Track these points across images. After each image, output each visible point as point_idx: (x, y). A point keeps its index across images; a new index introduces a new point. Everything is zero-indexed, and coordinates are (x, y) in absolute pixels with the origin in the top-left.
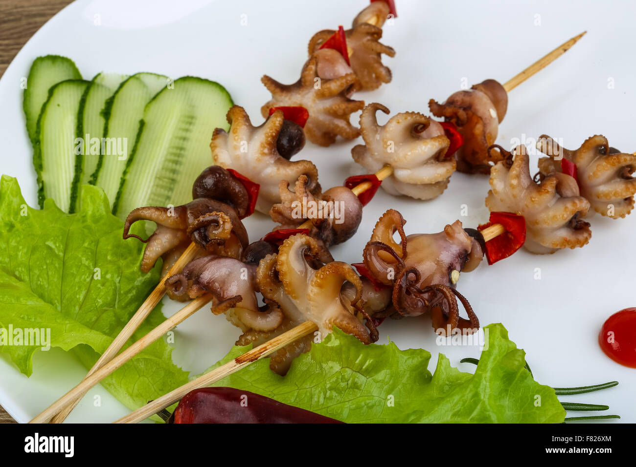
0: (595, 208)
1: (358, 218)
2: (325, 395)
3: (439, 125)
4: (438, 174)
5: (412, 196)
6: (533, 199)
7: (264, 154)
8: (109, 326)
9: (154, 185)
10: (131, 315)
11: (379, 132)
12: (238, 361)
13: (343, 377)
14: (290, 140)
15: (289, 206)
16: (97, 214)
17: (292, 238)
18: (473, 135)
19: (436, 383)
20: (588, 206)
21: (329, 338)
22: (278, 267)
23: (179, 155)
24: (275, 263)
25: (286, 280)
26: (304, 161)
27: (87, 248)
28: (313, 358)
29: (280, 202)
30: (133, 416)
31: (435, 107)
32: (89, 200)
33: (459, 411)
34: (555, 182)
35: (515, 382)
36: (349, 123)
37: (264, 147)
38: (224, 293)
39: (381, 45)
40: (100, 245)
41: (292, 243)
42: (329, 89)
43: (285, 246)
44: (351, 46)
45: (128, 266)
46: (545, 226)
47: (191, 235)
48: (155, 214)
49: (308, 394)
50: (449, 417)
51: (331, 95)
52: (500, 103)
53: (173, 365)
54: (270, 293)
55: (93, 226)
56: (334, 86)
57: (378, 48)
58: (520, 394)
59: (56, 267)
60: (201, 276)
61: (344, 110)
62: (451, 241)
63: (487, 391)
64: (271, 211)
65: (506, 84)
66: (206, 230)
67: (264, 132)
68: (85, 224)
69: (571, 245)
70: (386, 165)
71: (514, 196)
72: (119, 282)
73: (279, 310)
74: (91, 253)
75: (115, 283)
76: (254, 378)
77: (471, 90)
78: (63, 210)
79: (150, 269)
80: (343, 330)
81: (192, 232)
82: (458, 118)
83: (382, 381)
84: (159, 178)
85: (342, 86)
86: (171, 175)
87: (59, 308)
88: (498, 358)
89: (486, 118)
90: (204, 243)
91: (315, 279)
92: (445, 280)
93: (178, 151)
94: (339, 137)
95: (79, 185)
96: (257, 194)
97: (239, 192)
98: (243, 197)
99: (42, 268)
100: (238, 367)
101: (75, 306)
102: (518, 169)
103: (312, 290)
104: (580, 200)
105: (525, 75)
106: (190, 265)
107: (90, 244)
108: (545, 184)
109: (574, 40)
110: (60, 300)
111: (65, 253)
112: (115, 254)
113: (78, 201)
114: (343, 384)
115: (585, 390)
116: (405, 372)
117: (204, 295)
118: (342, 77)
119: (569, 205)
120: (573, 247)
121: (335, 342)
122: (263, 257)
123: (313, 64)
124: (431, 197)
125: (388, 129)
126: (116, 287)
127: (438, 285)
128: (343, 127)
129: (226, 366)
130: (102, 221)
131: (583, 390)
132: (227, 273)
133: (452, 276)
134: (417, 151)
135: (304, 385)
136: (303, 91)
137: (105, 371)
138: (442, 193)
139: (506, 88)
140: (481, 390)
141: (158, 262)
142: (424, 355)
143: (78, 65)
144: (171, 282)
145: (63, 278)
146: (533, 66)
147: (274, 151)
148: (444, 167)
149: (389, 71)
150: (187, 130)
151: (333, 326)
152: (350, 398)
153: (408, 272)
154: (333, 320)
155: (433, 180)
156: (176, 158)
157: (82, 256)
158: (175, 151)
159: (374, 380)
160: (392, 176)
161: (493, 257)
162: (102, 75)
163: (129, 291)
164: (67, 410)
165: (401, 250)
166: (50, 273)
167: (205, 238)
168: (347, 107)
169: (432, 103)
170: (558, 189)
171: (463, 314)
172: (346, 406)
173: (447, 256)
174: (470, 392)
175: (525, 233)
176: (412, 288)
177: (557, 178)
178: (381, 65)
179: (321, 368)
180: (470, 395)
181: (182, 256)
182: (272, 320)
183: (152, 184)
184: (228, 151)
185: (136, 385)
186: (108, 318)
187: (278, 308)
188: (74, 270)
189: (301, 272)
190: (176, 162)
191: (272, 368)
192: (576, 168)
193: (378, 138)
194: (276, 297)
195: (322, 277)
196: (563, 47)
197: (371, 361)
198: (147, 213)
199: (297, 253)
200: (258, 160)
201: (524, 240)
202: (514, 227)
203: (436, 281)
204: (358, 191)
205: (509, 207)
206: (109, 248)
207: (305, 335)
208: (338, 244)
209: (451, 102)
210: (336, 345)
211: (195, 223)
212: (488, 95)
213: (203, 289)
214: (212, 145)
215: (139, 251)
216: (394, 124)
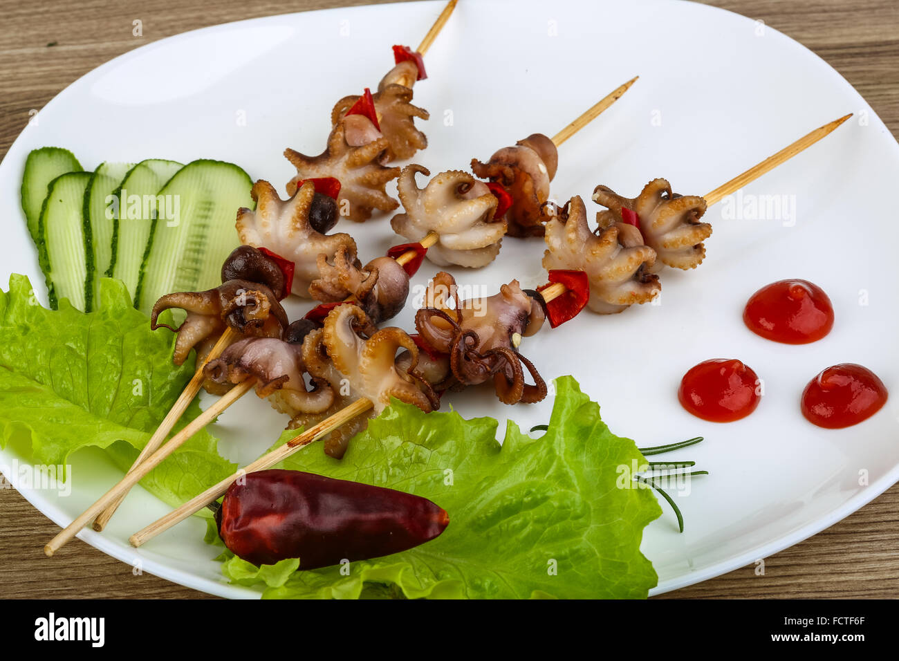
0: (661, 259)
1: (405, 290)
2: (388, 473)
3: (485, 185)
4: (488, 237)
5: (462, 264)
6: (594, 252)
7: (296, 229)
8: (144, 425)
9: (176, 277)
10: (167, 412)
11: (419, 196)
12: (291, 445)
13: (405, 452)
14: (323, 214)
15: (329, 281)
16: (119, 309)
17: (337, 308)
18: (523, 195)
19: (506, 451)
20: (655, 255)
21: (386, 412)
22: (325, 341)
23: (200, 244)
24: (321, 337)
25: (335, 354)
26: (340, 234)
27: (111, 345)
28: (372, 434)
29: (317, 278)
30: (183, 509)
31: (478, 167)
32: (108, 294)
33: (534, 470)
34: (616, 231)
35: (591, 436)
36: (385, 194)
37: (297, 222)
38: (268, 374)
39: (413, 106)
40: (126, 341)
41: (338, 314)
42: (360, 156)
43: (331, 318)
44: (379, 110)
45: (158, 361)
46: (610, 280)
47: (226, 320)
48: (185, 301)
49: (369, 474)
50: (524, 478)
51: (363, 164)
52: (549, 157)
53: (219, 457)
54: (317, 371)
55: (116, 321)
56: (366, 153)
57: (410, 111)
58: (598, 448)
59: (79, 367)
60: (242, 359)
61: (378, 179)
62: (509, 303)
63: (562, 446)
64: (310, 288)
65: (555, 137)
66: (241, 312)
67: (295, 205)
68: (106, 321)
69: (640, 300)
70: (430, 232)
71: (573, 251)
72: (151, 378)
73: (330, 388)
74: (117, 350)
75: (147, 380)
76: (308, 463)
77: (517, 147)
78: (78, 308)
79: (184, 361)
80: (401, 400)
81: (227, 316)
82: (504, 177)
83: (448, 453)
84: (182, 269)
85: (374, 153)
86: (194, 265)
87: (88, 410)
88: (571, 411)
89: (535, 175)
90: (241, 326)
91: (366, 349)
92: (506, 344)
93: (199, 240)
94: (375, 211)
95: (93, 283)
96: (293, 272)
97: (272, 271)
98: (277, 276)
99: (63, 370)
100: (292, 451)
101: (105, 408)
102: (574, 222)
103: (365, 361)
104: (645, 249)
105: (575, 127)
106: (228, 350)
107: (114, 341)
108: (605, 235)
109: (626, 87)
110: (87, 402)
111: (87, 352)
112: (143, 349)
113: (94, 300)
114: (406, 460)
115: (668, 448)
116: (471, 442)
117: (247, 379)
118: (373, 143)
119: (634, 256)
120: (641, 302)
121: (394, 415)
122: (308, 333)
123: (341, 131)
124: (482, 264)
125: (429, 191)
126: (148, 384)
127: (499, 348)
128: (378, 198)
129: (278, 450)
130: (125, 316)
131: (665, 449)
132: (270, 353)
133: (514, 340)
134: (463, 213)
135: (363, 465)
136: (331, 162)
137: (149, 465)
138: (494, 259)
139: (554, 142)
140: (555, 445)
141: (191, 353)
142: (491, 423)
143: (77, 157)
144: (209, 368)
145: (89, 379)
146: (582, 117)
147: (307, 226)
148: (493, 228)
149: (423, 136)
150: (206, 217)
151: (389, 398)
152: (415, 474)
153: (465, 335)
154: (389, 391)
155: (484, 243)
156: (197, 247)
157: (107, 353)
158: (195, 239)
159: (439, 452)
160: (438, 244)
161: (556, 320)
162: (105, 165)
163: (163, 387)
164: (111, 508)
165: (456, 315)
166: (74, 375)
167: (241, 320)
168: (382, 176)
169: (475, 163)
170: (621, 239)
171: (529, 380)
172: (412, 482)
173: (506, 319)
174: (544, 448)
175: (589, 289)
176: (471, 354)
177: (618, 228)
178: (415, 129)
179: (381, 445)
180: (545, 451)
181: (217, 344)
182: (324, 400)
183: (174, 275)
184: (256, 230)
185: (181, 483)
186: (143, 416)
187: (329, 386)
188: (100, 370)
189: (351, 345)
190: (198, 251)
191: (327, 452)
192: (638, 217)
193: (419, 204)
194: (324, 375)
195: (374, 345)
196: (615, 95)
197: (435, 431)
198: (175, 300)
199: (344, 323)
200: (291, 236)
201: (588, 298)
202: (576, 285)
203: (496, 344)
204: (403, 260)
205: (568, 265)
206: (136, 342)
207: (360, 412)
208: (385, 320)
209: (496, 159)
210: (395, 417)
211: (230, 305)
212: (535, 151)
213: (246, 372)
214: (238, 225)
215: (170, 344)
216: (436, 185)
